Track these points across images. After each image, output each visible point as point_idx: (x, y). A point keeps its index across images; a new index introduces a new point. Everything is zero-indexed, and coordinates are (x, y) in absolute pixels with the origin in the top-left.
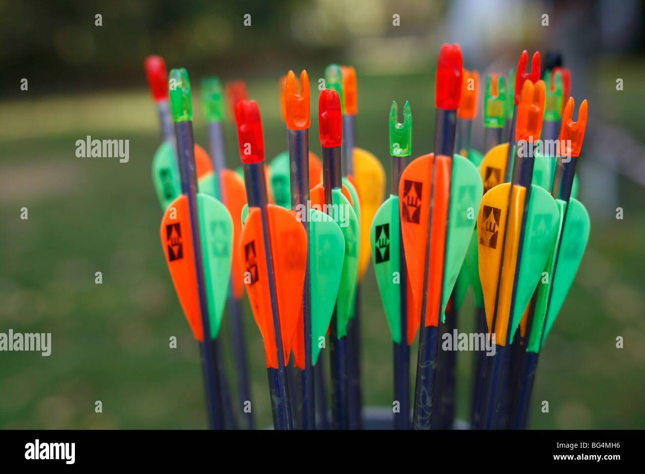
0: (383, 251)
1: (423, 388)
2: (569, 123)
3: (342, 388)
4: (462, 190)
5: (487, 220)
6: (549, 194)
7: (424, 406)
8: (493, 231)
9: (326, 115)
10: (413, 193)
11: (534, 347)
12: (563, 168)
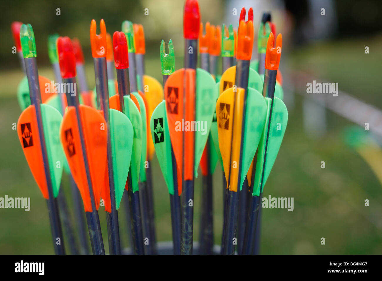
0: (159, 135)
1: (185, 220)
2: (271, 49)
3: (138, 225)
4: (204, 91)
5: (222, 112)
6: (261, 95)
7: (187, 232)
8: (226, 119)
9: (117, 48)
10: (173, 95)
11: (256, 192)
12: (269, 77)
